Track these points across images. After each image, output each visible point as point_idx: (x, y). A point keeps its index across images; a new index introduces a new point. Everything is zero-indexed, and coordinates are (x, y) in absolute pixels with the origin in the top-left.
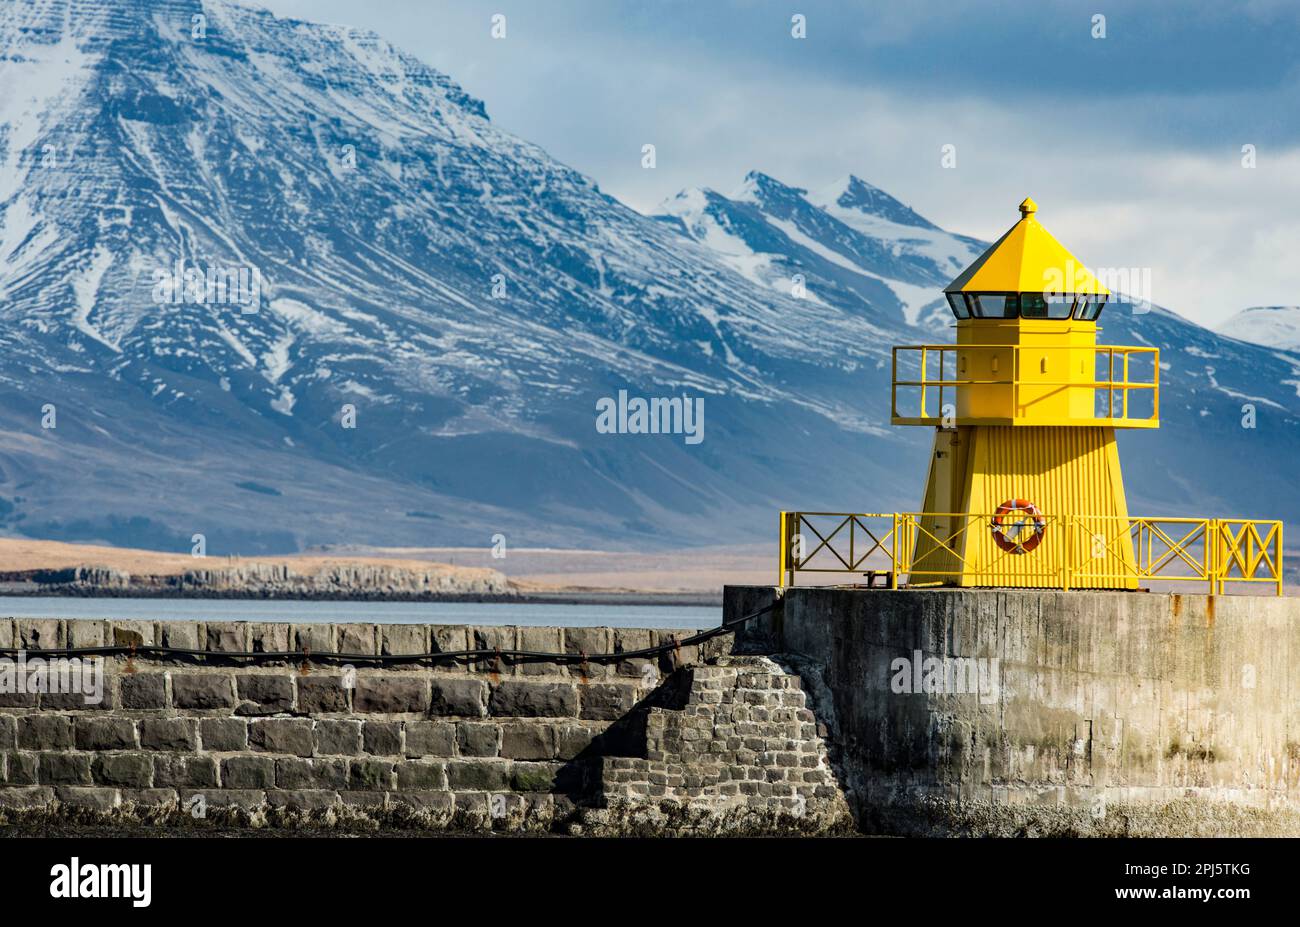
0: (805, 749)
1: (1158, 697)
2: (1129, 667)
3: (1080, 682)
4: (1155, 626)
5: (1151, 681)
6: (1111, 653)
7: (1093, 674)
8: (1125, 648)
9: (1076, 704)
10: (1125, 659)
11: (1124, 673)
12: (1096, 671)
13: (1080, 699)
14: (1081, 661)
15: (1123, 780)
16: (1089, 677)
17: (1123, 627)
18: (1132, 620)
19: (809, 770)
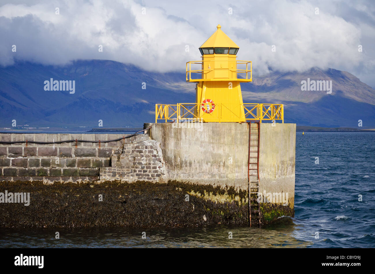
0: (153, 164)
1: (243, 150)
2: (235, 142)
3: (222, 146)
4: (242, 132)
5: (241, 145)
6: (230, 139)
7: (225, 144)
8: (234, 137)
9: (221, 152)
10: (234, 140)
11: (234, 144)
12: (226, 143)
13: (222, 150)
14: (222, 141)
15: (234, 172)
16: (224, 145)
17: (233, 132)
18: (236, 129)
19: (154, 170)
